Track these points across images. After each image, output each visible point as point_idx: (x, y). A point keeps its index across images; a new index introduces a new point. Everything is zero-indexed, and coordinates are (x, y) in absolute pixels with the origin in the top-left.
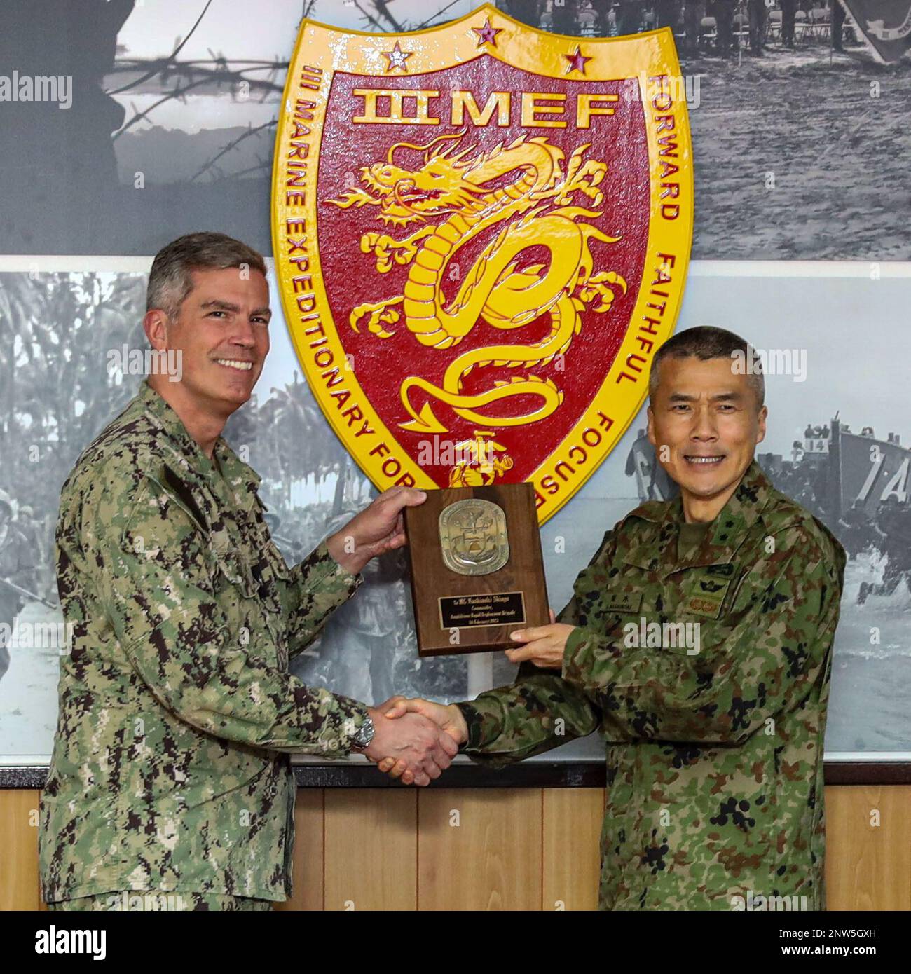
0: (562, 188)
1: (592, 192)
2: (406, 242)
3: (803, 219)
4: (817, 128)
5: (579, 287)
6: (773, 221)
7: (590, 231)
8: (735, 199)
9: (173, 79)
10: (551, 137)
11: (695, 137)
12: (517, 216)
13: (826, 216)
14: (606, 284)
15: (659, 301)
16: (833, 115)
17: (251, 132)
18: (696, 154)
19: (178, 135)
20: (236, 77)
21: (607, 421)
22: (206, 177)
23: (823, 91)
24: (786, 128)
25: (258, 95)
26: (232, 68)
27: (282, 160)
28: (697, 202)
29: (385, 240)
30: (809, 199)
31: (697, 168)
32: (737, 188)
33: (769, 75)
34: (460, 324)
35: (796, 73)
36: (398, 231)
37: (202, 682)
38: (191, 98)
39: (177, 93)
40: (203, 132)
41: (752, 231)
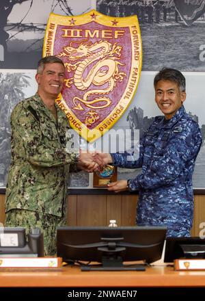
0: (111, 53)
1: (118, 53)
2: (75, 65)
3: (168, 61)
4: (172, 40)
5: (115, 76)
6: (161, 62)
7: (117, 62)
8: (152, 57)
9: (20, 28)
10: (109, 40)
11: (143, 42)
12: (101, 59)
13: (174, 61)
14: (122, 75)
15: (134, 79)
16: (175, 37)
17: (39, 40)
18: (143, 46)
19: (22, 40)
20: (35, 27)
21: (122, 107)
22: (28, 51)
23: (173, 32)
24: (165, 40)
25: (40, 32)
26: (34, 25)
27: (45, 45)
28: (143, 57)
29: (69, 65)
30: (170, 57)
31: (143, 49)
32: (153, 54)
33: (160, 28)
34: (87, 84)
35: (167, 27)
36: (73, 62)
37: (33, 155)
38: (25, 32)
39: (21, 31)
40: (28, 40)
41: (157, 64)
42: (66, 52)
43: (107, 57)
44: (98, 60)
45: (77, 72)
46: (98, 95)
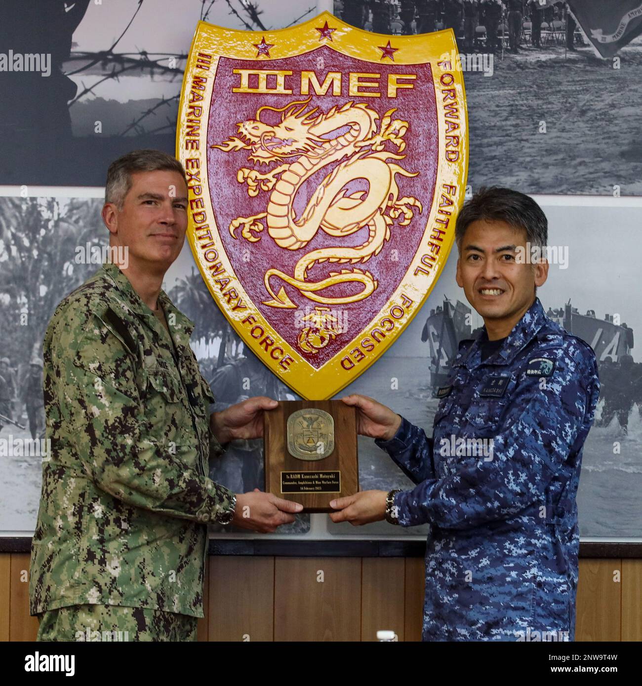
0: (378, 139)
1: (398, 142)
2: (269, 176)
3: (546, 166)
4: (556, 102)
5: (388, 208)
6: (525, 166)
7: (395, 168)
8: (498, 151)
9: (110, 66)
10: (370, 104)
11: (471, 109)
12: (347, 158)
13: (562, 163)
14: (408, 205)
15: (443, 217)
16: (567, 94)
17: (164, 102)
18: (471, 120)
19: (114, 103)
20: (154, 64)
21: (407, 300)
22: (132, 133)
23: (560, 78)
24: (535, 103)
25: (169, 77)
26: (151, 58)
28: (472, 153)
29: (254, 174)
30: (550, 152)
31: (472, 130)
32: (501, 144)
33: (522, 66)
34: (306, 233)
35: (541, 65)
36: (264, 168)
37: (119, 462)
38: (123, 79)
39: (113, 75)
40: (131, 102)
41: (511, 173)
42: (243, 138)
43: (366, 152)
44: (338, 162)
45: (275, 196)
46: (338, 266)
